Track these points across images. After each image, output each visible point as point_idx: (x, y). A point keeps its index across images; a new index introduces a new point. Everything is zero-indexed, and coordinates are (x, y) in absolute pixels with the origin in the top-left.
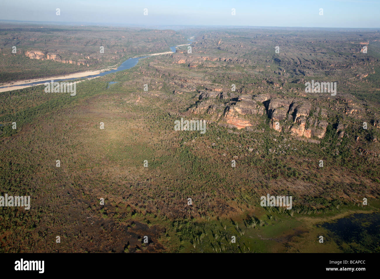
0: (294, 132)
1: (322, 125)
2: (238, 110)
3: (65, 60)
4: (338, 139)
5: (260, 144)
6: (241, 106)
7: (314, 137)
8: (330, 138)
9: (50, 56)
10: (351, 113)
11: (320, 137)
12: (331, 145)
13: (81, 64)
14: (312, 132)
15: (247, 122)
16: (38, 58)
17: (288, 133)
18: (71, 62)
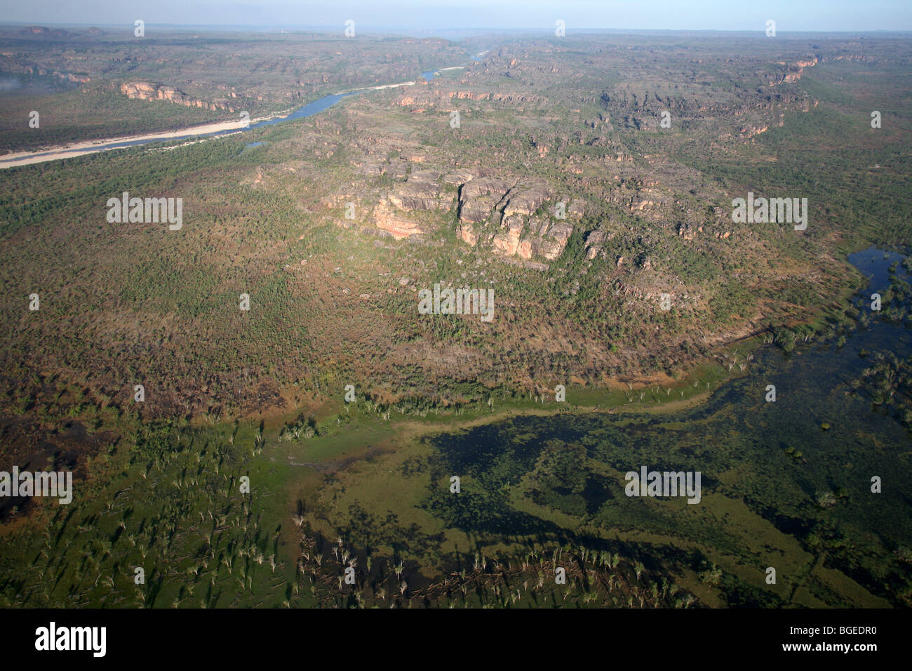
0: (499, 246)
1: (556, 233)
2: (396, 201)
3: (190, 100)
4: (585, 261)
5: (427, 270)
6: (401, 193)
7: (537, 256)
8: (569, 260)
9: (163, 92)
10: (641, 208)
11: (549, 257)
12: (568, 274)
13: (218, 108)
14: (535, 248)
15: (413, 225)
16: (143, 97)
17: (486, 249)
18: (199, 104)
